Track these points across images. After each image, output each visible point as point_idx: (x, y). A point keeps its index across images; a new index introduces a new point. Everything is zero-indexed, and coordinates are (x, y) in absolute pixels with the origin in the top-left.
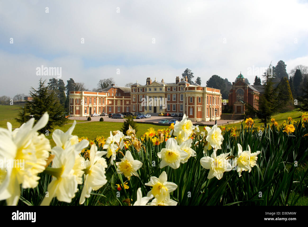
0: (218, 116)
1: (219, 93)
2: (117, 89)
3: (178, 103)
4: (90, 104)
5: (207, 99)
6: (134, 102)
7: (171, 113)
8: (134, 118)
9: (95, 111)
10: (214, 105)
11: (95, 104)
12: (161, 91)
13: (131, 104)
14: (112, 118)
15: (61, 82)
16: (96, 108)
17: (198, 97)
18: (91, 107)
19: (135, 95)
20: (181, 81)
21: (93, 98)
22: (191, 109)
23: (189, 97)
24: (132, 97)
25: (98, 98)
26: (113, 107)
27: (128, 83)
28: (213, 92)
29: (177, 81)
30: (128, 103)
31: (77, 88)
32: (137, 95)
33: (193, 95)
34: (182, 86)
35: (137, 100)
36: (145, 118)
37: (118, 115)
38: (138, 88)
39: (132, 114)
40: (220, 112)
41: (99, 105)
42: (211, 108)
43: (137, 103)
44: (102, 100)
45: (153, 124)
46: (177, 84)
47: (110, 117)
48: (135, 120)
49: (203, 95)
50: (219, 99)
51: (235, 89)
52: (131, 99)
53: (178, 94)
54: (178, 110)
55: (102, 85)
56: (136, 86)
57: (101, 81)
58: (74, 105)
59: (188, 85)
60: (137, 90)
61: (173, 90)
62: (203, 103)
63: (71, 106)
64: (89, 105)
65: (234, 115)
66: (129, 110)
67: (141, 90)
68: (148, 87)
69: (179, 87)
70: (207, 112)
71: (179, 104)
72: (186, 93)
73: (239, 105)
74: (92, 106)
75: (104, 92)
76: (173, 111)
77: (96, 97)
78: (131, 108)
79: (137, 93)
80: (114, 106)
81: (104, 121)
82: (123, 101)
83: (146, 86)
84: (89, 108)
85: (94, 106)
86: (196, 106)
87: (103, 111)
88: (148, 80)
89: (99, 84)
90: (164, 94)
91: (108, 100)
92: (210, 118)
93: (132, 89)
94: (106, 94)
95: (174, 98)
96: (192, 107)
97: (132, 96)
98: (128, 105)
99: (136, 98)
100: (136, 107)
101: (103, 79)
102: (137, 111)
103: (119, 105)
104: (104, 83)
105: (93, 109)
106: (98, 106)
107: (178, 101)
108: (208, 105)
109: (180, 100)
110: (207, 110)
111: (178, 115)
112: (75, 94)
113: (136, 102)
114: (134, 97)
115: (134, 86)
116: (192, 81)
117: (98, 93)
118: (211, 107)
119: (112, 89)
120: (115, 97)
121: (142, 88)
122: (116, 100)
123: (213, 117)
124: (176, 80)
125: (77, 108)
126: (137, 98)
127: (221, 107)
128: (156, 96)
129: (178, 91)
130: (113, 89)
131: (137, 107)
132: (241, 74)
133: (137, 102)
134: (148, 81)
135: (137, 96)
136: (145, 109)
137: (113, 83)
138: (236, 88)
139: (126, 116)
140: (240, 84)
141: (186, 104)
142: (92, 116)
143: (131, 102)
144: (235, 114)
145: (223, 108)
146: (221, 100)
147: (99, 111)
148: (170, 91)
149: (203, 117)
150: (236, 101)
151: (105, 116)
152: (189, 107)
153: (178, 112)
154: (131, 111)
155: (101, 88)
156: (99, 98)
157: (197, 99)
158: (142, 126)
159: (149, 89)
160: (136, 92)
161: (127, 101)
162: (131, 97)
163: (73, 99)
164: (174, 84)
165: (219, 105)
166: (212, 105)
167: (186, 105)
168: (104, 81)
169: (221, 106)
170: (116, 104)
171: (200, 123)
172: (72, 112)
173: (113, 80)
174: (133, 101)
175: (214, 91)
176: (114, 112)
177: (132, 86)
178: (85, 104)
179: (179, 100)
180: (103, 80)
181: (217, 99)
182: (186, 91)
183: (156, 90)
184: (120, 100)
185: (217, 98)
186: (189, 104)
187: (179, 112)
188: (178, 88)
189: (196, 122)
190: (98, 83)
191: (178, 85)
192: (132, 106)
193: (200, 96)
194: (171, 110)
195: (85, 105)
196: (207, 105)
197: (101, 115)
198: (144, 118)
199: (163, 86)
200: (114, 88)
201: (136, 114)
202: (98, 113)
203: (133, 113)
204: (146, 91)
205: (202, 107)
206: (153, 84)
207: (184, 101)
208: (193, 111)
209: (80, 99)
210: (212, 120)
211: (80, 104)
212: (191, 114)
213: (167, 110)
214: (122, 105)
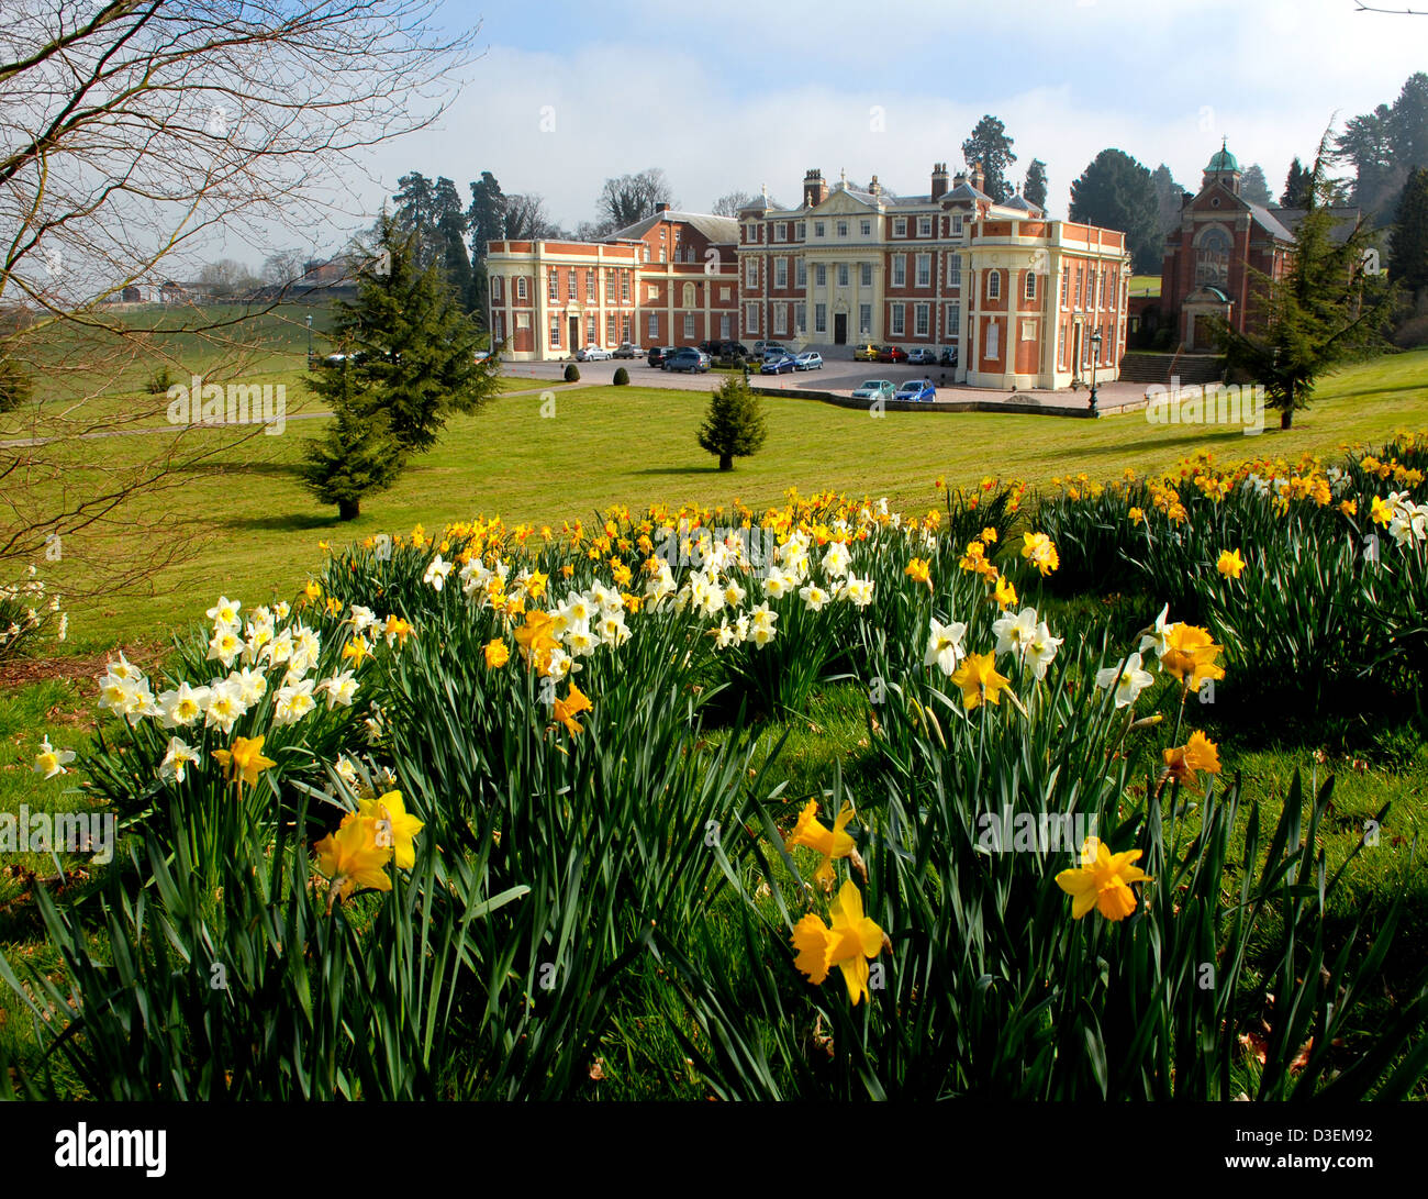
0: (1108, 363)
1: (1117, 251)
2: (679, 228)
3: (939, 296)
4: (570, 300)
5: (1064, 279)
6: (751, 293)
7: (907, 348)
8: (752, 373)
9: (592, 337)
10: (1092, 310)
11: (592, 301)
12: (865, 239)
13: (741, 299)
14: (663, 368)
15: (447, 189)
16: (596, 318)
17: (1023, 271)
18: (576, 318)
19: (757, 259)
20: (955, 186)
21: (582, 274)
22: (993, 331)
23: (985, 272)
24: (744, 265)
25: (602, 274)
26: (666, 313)
27: (725, 194)
28: (1094, 248)
29: (939, 185)
30: (725, 294)
31: (514, 221)
32: (765, 257)
33: (1002, 263)
34: (956, 211)
35: (765, 279)
36: (800, 368)
37: (685, 356)
38: (768, 223)
39: (743, 351)
40: (1121, 342)
41: (607, 304)
42: (1081, 327)
43: (765, 296)
44: (620, 280)
45: (829, 399)
46: (938, 202)
47: (653, 366)
48: (757, 382)
50: (1119, 278)
51: (1191, 230)
52: (737, 277)
53: (940, 252)
54: (938, 333)
55: (615, 207)
56: (759, 215)
58: (509, 309)
59: (984, 208)
60: (765, 234)
61: (919, 235)
62: (1044, 302)
63: (494, 312)
64: (569, 308)
65: (1182, 359)
66: (733, 331)
67: (783, 232)
68: (812, 216)
69: (946, 219)
70: (1059, 345)
71: (943, 305)
72: (971, 249)
73: (1204, 309)
74: (581, 312)
75: (628, 243)
76: (916, 335)
77: (596, 268)
78: (740, 319)
79: (765, 246)
80: (671, 309)
81: (630, 384)
82: (707, 286)
83: (803, 213)
84: (568, 319)
85: (587, 309)
86: (1013, 313)
87: (626, 334)
88: (812, 182)
90: (881, 251)
91: (646, 280)
92: (1075, 373)
93: (744, 227)
94: (636, 251)
95: (924, 274)
96: (998, 319)
97: (743, 260)
98: (725, 305)
99: (761, 271)
100: (761, 316)
102: (765, 335)
103: (689, 306)
104: (625, 197)
105: (585, 324)
106: (603, 309)
107: (939, 290)
108: (1068, 309)
109: (949, 285)
110: (1060, 337)
111: (939, 357)
112: (508, 254)
113: (759, 293)
114: (751, 268)
115: (752, 212)
117: (601, 250)
118: (1078, 321)
119: (658, 226)
120: (671, 268)
121: (786, 224)
122: (679, 284)
123: (1088, 369)
124: (935, 183)
125: (522, 323)
126: (765, 273)
127: (1125, 317)
128: (844, 260)
129: (940, 240)
130: (665, 227)
131: (765, 313)
132: (1224, 150)
133: (765, 291)
134: (813, 185)
135: (765, 262)
136: (799, 328)
137: (662, 194)
138: (1198, 225)
139: (718, 358)
140: (1216, 202)
141: (971, 306)
142: (580, 361)
143: (740, 291)
144: (1186, 353)
145: (1135, 321)
146: (1125, 285)
147: (607, 335)
148: (905, 236)
149: (1043, 370)
150: (1195, 289)
151: (631, 356)
152: (985, 321)
153: (938, 339)
154: (741, 335)
155: (610, 218)
156: (608, 274)
157: (1021, 280)
158: (787, 410)
159: (814, 226)
160: (760, 242)
161: (721, 288)
162: (740, 268)
163: (502, 279)
164: (923, 200)
165: (1115, 310)
166: (1085, 311)
167: (970, 309)
168: (622, 188)
169: (1123, 313)
170: (678, 303)
171: (1027, 398)
172: (499, 340)
174: (748, 286)
175: (1098, 243)
176: (671, 342)
177: (744, 215)
178: (552, 301)
179: (944, 281)
181: (1109, 278)
182: (975, 240)
183: (843, 231)
184: (694, 282)
185: (1109, 273)
186: (985, 307)
187: (944, 341)
188: (941, 221)
189: (1011, 395)
191: (939, 206)
192: (744, 311)
194: (910, 331)
195: (549, 305)
196: (1065, 309)
197: (616, 356)
198: (794, 369)
199: (873, 211)
200: (669, 223)
201: (760, 351)
202: (606, 343)
203: (750, 345)
204: (803, 236)
205: (1038, 319)
206: (832, 204)
207: (963, 286)
208: (999, 340)
209: (529, 279)
210: (1083, 383)
211: (532, 301)
212: (992, 355)
213: (892, 334)
214: (700, 303)
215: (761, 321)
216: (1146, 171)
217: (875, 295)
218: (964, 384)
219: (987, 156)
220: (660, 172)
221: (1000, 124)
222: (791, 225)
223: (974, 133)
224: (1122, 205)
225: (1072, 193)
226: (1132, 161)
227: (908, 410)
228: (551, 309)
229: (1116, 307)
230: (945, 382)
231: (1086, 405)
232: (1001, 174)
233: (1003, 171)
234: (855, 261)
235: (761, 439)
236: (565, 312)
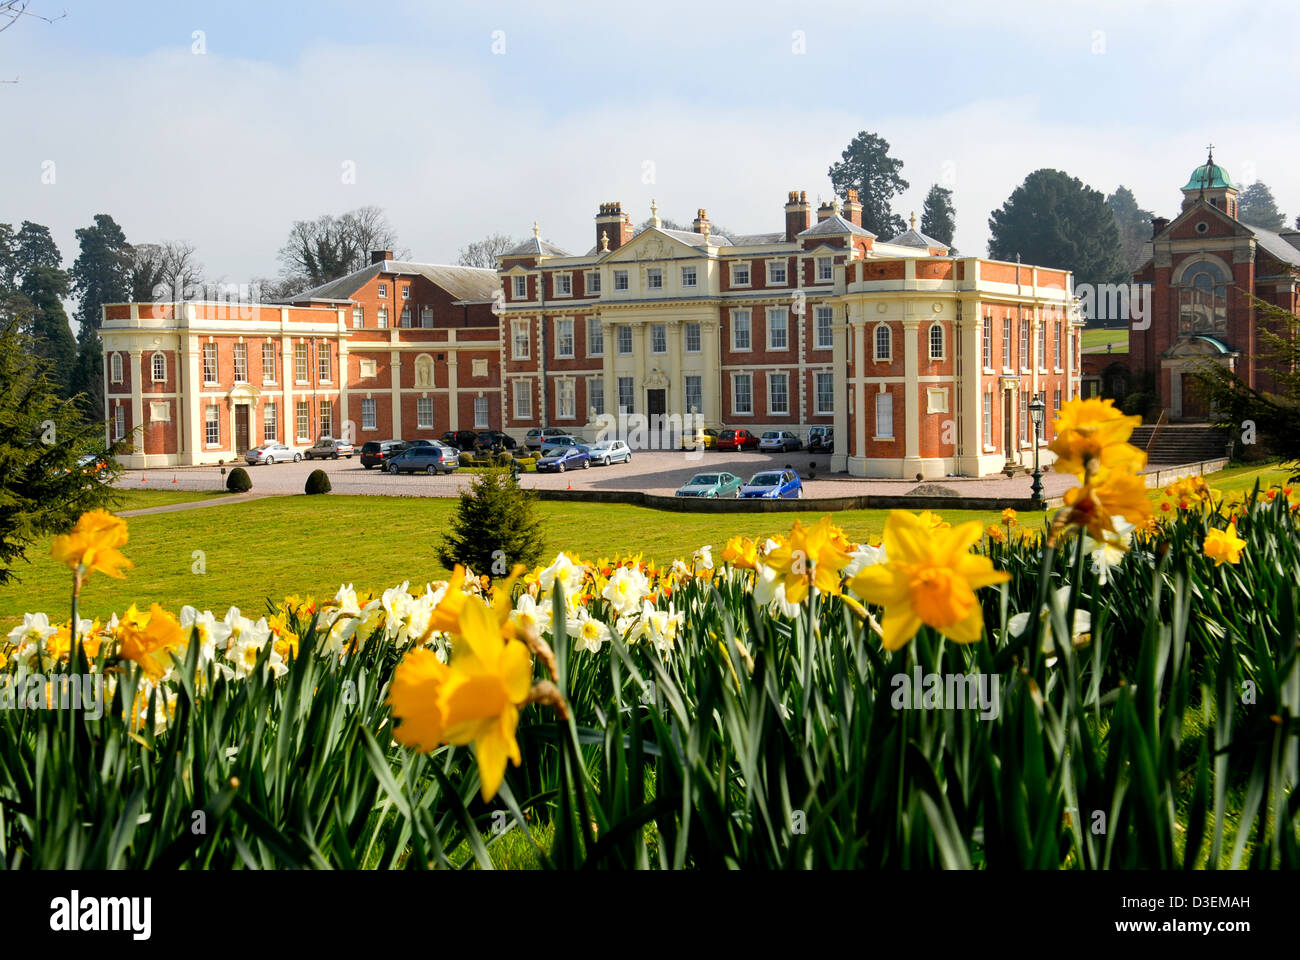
1: (1063, 294)
2: (408, 283)
3: (802, 361)
4: (237, 382)
5: (985, 333)
6: (520, 366)
7: (757, 430)
8: (522, 470)
9: (271, 432)
10: (1030, 372)
11: (272, 383)
12: (691, 291)
13: (504, 375)
14: (384, 469)
15: (37, 238)
16: (277, 406)
17: (924, 325)
18: (246, 406)
19: (529, 321)
20: (820, 220)
21: (256, 347)
22: (884, 403)
23: (869, 327)
24: (508, 330)
25: (287, 346)
26: (389, 397)
27: (479, 239)
28: (1026, 291)
29: (796, 220)
30: (480, 369)
31: (147, 278)
32: (540, 318)
33: (894, 314)
34: (824, 251)
35: (540, 347)
36: (595, 462)
37: (419, 452)
38: (544, 274)
39: (509, 443)
41: (295, 386)
42: (1014, 393)
43: (541, 369)
44: (316, 355)
45: (641, 500)
46: (795, 241)
47: (368, 467)
48: (528, 481)
49: (959, 309)
50: (1066, 330)
51: (1169, 264)
52: (499, 345)
53: (802, 305)
54: (803, 410)
55: (308, 257)
56: (529, 263)
57: (302, 230)
58: (137, 396)
59: (865, 247)
60: (539, 288)
61: (769, 283)
62: (959, 363)
63: (112, 402)
64: (235, 393)
65: (1166, 430)
66: (493, 414)
67: (566, 285)
68: (609, 263)
69: (809, 263)
70: (984, 418)
71: (808, 373)
72: (846, 298)
73: (1198, 365)
74: (253, 398)
75: (328, 305)
76: (770, 413)
77: (279, 338)
78: (504, 400)
79: (539, 303)
80: (396, 391)
81: (331, 493)
82: (452, 359)
83: (595, 260)
84: (233, 407)
85: (264, 393)
86: (912, 379)
87: (326, 426)
88: (609, 219)
89: (289, 249)
90: (714, 305)
91: (355, 353)
92: (1009, 454)
93: (507, 280)
94: (342, 315)
95: (779, 333)
96: (890, 388)
97: (507, 322)
98: (481, 382)
99: (534, 336)
100: (536, 397)
101: (315, 219)
102: (543, 422)
103: (424, 386)
104: (323, 246)
105: (260, 414)
106: (289, 394)
107: (802, 353)
108: (993, 372)
109: (817, 346)
110: (984, 407)
111: (805, 440)
112: (137, 321)
113: (531, 366)
114: (520, 332)
115: (519, 262)
116: (892, 214)
117: (285, 312)
118: (1010, 385)
119: (375, 281)
120: (395, 336)
121: (571, 275)
122: (407, 358)
123: (1027, 449)
124: (790, 217)
125: (159, 415)
126: (540, 340)
127: (1079, 379)
128: (659, 319)
130: (387, 282)
131: (541, 392)
132: (1210, 162)
133: (541, 362)
134: (609, 223)
135: (540, 325)
136: (593, 409)
137: (382, 238)
138: (1178, 259)
139: (470, 455)
140: (1202, 228)
141: (850, 371)
142: (252, 463)
143: (503, 363)
144: (1171, 422)
146: (1075, 338)
147: (296, 428)
148: (749, 285)
149: (960, 452)
150: (1178, 340)
151: (335, 456)
152: (872, 391)
153: (803, 418)
154: (505, 422)
155: (301, 273)
156: (298, 346)
157: (922, 336)
158: (577, 516)
159: (612, 276)
160: (532, 298)
161: (474, 361)
162: (502, 334)
163: (126, 357)
164: (773, 239)
165: (1062, 371)
166: (1019, 372)
167: (848, 376)
168: (320, 233)
169: (1074, 374)
170: (407, 380)
171: (939, 488)
172: (120, 439)
173: (380, 219)
174: (515, 357)
175: (1032, 285)
176: (397, 438)
177: (507, 264)
178: (208, 384)
179: (809, 341)
180: (313, 224)
181: (1051, 331)
182: (852, 287)
183: (657, 281)
184: (432, 353)
185: (1051, 322)
186: (870, 371)
187: (811, 420)
188: (800, 265)
189: (916, 486)
190: (285, 245)
191: (798, 246)
192: (509, 390)
193: (942, 315)
194: (761, 408)
195: (203, 388)
196: (988, 370)
197: (310, 456)
198: (587, 464)
199: (700, 253)
200: (392, 277)
201: (537, 441)
202: (295, 438)
203: (520, 436)
204: (597, 288)
205: (949, 385)
206: (640, 246)
207: (838, 347)
208: (895, 414)
209: (170, 355)
210: (1021, 468)
211: (175, 382)
212: (884, 433)
213: (735, 412)
214: (441, 380)
215: (536, 403)
216: (1099, 196)
217: (706, 363)
218: (844, 475)
219: (865, 185)
220: (378, 212)
221: (882, 142)
222: (578, 277)
223: (845, 155)
224: (1065, 239)
225: (992, 226)
226: (1077, 183)
227: (762, 510)
228: (206, 395)
229: (1063, 364)
230: (813, 473)
231: (1028, 494)
232: (888, 206)
233: (890, 202)
234: (676, 319)
235: (537, 554)
236: (228, 399)
